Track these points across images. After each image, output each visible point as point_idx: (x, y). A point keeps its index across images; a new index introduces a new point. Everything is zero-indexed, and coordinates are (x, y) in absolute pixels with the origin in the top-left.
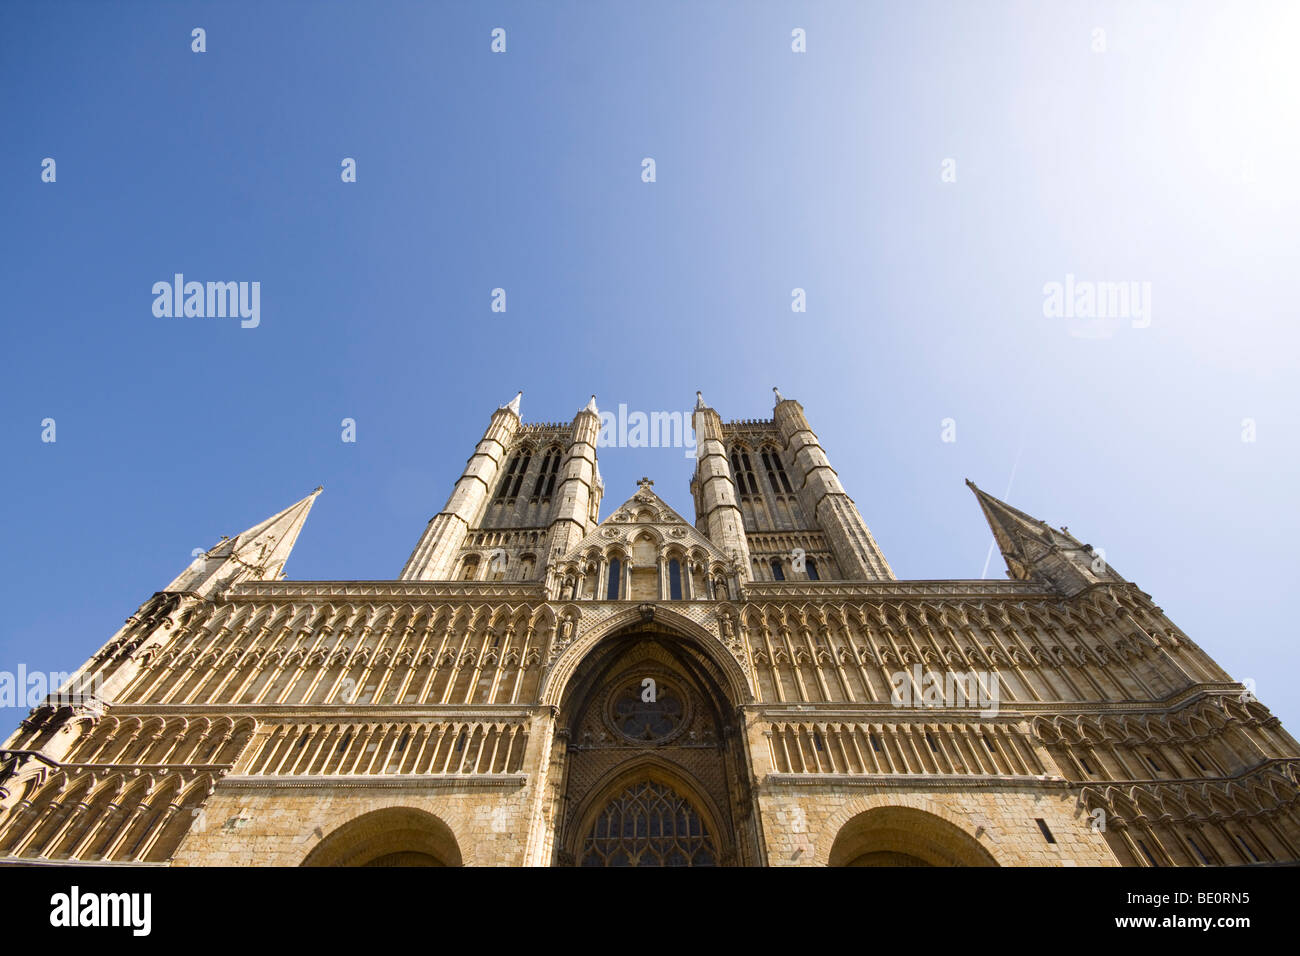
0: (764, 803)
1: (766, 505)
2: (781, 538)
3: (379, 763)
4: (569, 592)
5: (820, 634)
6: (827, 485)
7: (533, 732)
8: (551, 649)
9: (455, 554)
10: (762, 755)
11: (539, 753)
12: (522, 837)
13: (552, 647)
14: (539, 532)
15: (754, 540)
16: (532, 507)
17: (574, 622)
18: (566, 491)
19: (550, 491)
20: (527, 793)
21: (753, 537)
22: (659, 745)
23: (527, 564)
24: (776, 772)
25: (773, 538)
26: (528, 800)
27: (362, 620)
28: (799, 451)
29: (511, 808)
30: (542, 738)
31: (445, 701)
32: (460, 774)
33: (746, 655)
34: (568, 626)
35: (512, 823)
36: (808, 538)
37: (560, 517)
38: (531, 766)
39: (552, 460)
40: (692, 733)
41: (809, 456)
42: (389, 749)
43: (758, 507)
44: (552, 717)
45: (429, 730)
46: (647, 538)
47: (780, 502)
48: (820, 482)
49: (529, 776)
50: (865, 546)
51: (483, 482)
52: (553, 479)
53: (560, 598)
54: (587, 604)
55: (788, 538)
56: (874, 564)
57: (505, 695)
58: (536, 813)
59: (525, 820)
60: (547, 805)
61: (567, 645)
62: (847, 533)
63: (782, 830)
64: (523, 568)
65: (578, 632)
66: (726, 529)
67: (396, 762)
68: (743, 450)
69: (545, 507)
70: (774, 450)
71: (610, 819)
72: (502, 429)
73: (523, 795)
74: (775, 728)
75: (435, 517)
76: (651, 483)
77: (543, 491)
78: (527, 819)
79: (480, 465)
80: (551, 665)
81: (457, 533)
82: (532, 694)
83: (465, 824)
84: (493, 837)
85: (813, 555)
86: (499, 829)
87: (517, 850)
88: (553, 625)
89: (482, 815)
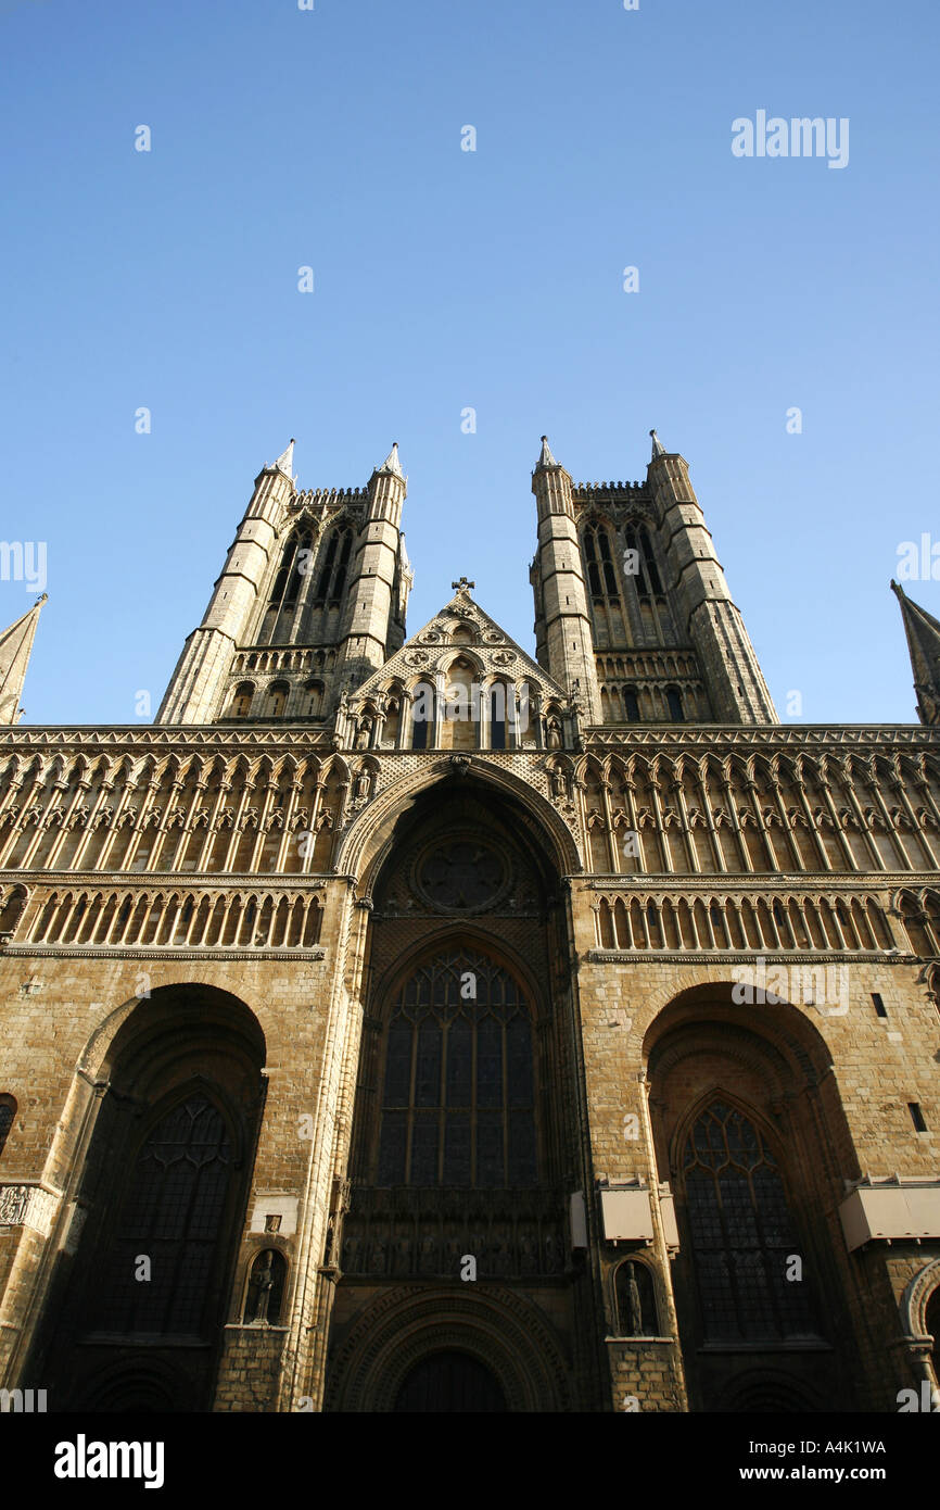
0: (582, 978)
1: (625, 612)
2: (640, 660)
3: (165, 934)
4: (365, 738)
5: (670, 793)
6: (707, 586)
7: (329, 905)
8: (346, 809)
9: (223, 683)
10: (586, 929)
11: (337, 926)
12: (324, 1010)
13: (347, 808)
14: (326, 651)
15: (604, 661)
16: (317, 614)
17: (373, 777)
18: (360, 592)
19: (338, 592)
20: (325, 968)
21: (604, 658)
22: (474, 914)
23: (313, 694)
24: (600, 948)
25: (629, 659)
26: (327, 974)
27: (122, 775)
28: (676, 532)
29: (311, 982)
30: (339, 911)
31: (228, 868)
32: (252, 946)
33: (578, 818)
34: (365, 781)
35: (312, 995)
36: (675, 659)
37: (353, 631)
38: (329, 940)
39: (340, 544)
40: (512, 901)
41: (687, 542)
42: (174, 919)
43: (614, 614)
44: (349, 888)
45: (213, 901)
46: (464, 664)
47: (645, 607)
48: (698, 582)
49: (327, 951)
50: (745, 674)
51: (250, 581)
52: (342, 574)
53: (354, 747)
54: (387, 753)
55: (649, 658)
56: (753, 699)
57: (295, 863)
58: (336, 987)
59: (325, 994)
60: (349, 976)
61: (365, 806)
62: (725, 656)
63: (600, 1005)
64: (308, 699)
65: (377, 789)
66: (568, 648)
67: (182, 933)
68: (602, 529)
69: (333, 614)
70: (644, 528)
71: (419, 987)
72: (270, 501)
73: (322, 969)
74: (604, 901)
75: (194, 633)
76: (471, 586)
77: (330, 590)
78: (327, 992)
79: (244, 558)
80: (346, 829)
81: (222, 654)
82: (326, 861)
83: (263, 997)
84: (293, 1009)
85: (678, 682)
86: (298, 1002)
87: (319, 1021)
88: (347, 780)
89: (280, 988)
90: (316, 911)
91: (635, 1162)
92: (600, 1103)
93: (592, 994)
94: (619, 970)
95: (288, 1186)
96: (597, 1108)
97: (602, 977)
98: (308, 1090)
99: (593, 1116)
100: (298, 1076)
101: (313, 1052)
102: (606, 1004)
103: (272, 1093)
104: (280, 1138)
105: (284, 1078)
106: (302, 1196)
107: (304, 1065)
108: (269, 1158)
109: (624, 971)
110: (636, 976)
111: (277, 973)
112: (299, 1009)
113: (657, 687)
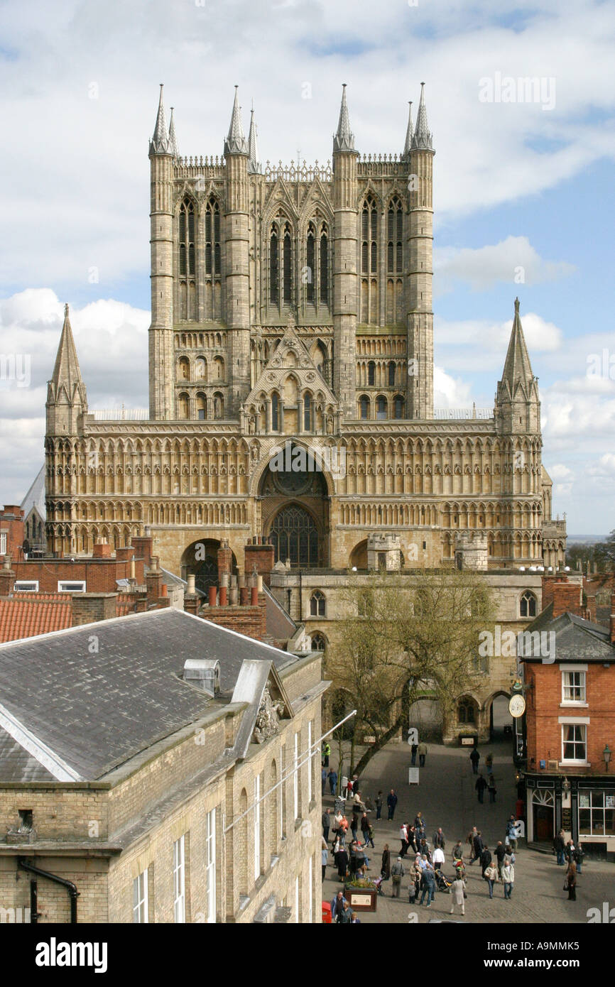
0: (333, 536)
1: (378, 292)
2: (379, 341)
3: (194, 519)
4: (253, 427)
6: (419, 298)
7: (248, 507)
9: (174, 360)
10: (335, 517)
11: (253, 516)
14: (221, 333)
16: (208, 289)
18: (234, 289)
19: (218, 268)
21: (361, 339)
22: (298, 495)
25: (374, 341)
28: (413, 238)
29: (247, 537)
30: (252, 511)
31: (210, 492)
32: (226, 524)
34: (256, 452)
36: (397, 341)
37: (234, 324)
38: (251, 522)
39: (213, 219)
40: (312, 489)
41: (416, 252)
42: (196, 514)
43: (372, 291)
44: (255, 500)
45: (209, 507)
46: (292, 378)
47: (390, 285)
48: (416, 291)
49: (251, 526)
50: (422, 372)
51: (171, 276)
52: (218, 251)
53: (249, 432)
54: (263, 437)
55: (384, 341)
57: (234, 488)
67: (200, 518)
69: (218, 289)
70: (400, 205)
72: (165, 187)
73: (250, 533)
77: (213, 269)
79: (164, 257)
82: (246, 489)
88: (249, 452)
89: (238, 540)
90: (245, 510)
113: (384, 363)
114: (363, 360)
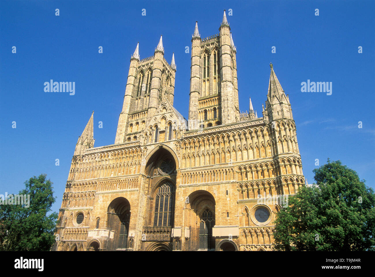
0: (177, 191)
2: (209, 101)
3: (116, 188)
4: (146, 142)
5: (199, 147)
7: (139, 180)
9: (127, 125)
10: (179, 181)
11: (140, 184)
12: (138, 200)
13: (142, 159)
14: (145, 112)
15: (201, 103)
17: (146, 151)
18: (151, 94)
24: (181, 184)
25: (207, 101)
28: (221, 56)
29: (136, 195)
32: (128, 189)
33: (180, 156)
34: (145, 153)
35: (137, 197)
37: (149, 106)
38: (139, 187)
39: (150, 76)
42: (117, 185)
44: (142, 176)
45: (123, 181)
46: (164, 118)
47: (215, 80)
48: (222, 75)
49: (139, 189)
51: (130, 96)
54: (149, 145)
55: (211, 100)
58: (140, 195)
60: (145, 191)
64: (143, 125)
67: (119, 187)
68: (208, 54)
69: (148, 98)
70: (218, 51)
73: (138, 192)
74: (183, 174)
78: (139, 197)
79: (128, 89)
83: (130, 198)
84: (134, 200)
85: (216, 107)
86: (135, 199)
87: (138, 202)
88: (142, 153)
89: (132, 196)
90: (137, 181)
91: (181, 224)
92: (177, 214)
93: (178, 194)
94: (183, 189)
95: (134, 229)
96: (176, 215)
97: (180, 190)
98: (136, 214)
99: (175, 216)
100: (135, 211)
101: (137, 207)
102: (180, 196)
103: (131, 215)
104: (133, 222)
105: (133, 212)
106: (135, 230)
107: (136, 210)
108: (131, 225)
109: (184, 189)
110: (186, 190)
111: (132, 194)
112: (135, 200)
113: (211, 109)
114: (201, 110)
